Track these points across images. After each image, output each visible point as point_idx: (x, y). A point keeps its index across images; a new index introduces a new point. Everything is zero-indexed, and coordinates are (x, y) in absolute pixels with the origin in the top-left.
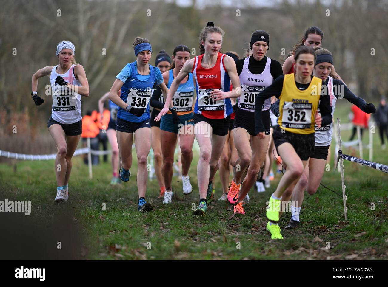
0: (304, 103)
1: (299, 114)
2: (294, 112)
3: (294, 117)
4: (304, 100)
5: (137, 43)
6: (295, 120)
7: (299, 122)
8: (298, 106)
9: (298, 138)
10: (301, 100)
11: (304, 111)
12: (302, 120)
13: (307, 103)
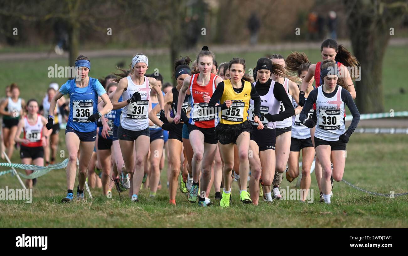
0: (239, 103)
1: (235, 110)
2: (231, 108)
3: (231, 113)
4: (239, 101)
5: (78, 59)
6: (232, 114)
7: (234, 116)
8: (235, 105)
9: (233, 128)
10: (237, 101)
11: (239, 108)
12: (237, 115)
13: (241, 102)
